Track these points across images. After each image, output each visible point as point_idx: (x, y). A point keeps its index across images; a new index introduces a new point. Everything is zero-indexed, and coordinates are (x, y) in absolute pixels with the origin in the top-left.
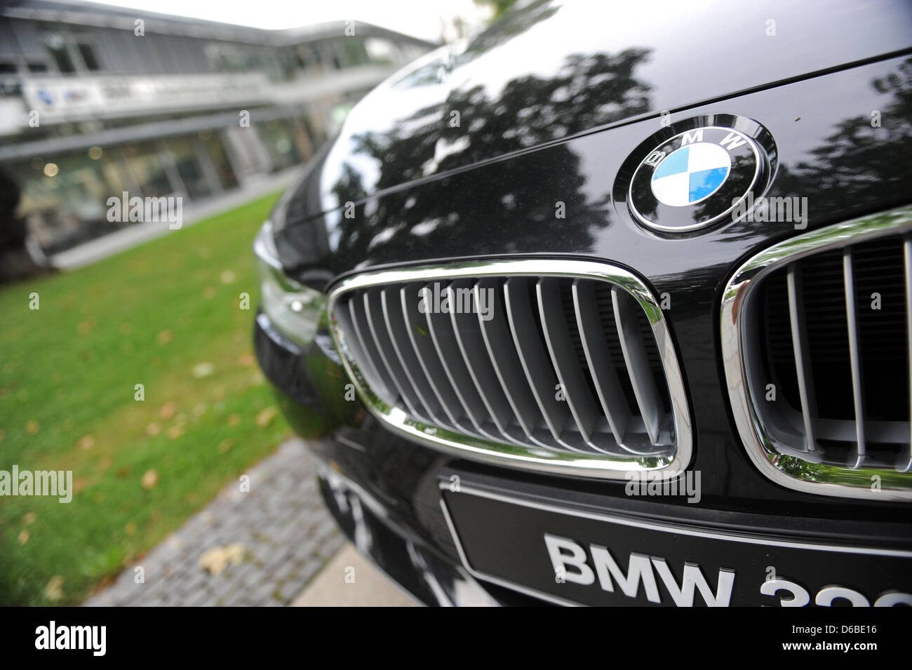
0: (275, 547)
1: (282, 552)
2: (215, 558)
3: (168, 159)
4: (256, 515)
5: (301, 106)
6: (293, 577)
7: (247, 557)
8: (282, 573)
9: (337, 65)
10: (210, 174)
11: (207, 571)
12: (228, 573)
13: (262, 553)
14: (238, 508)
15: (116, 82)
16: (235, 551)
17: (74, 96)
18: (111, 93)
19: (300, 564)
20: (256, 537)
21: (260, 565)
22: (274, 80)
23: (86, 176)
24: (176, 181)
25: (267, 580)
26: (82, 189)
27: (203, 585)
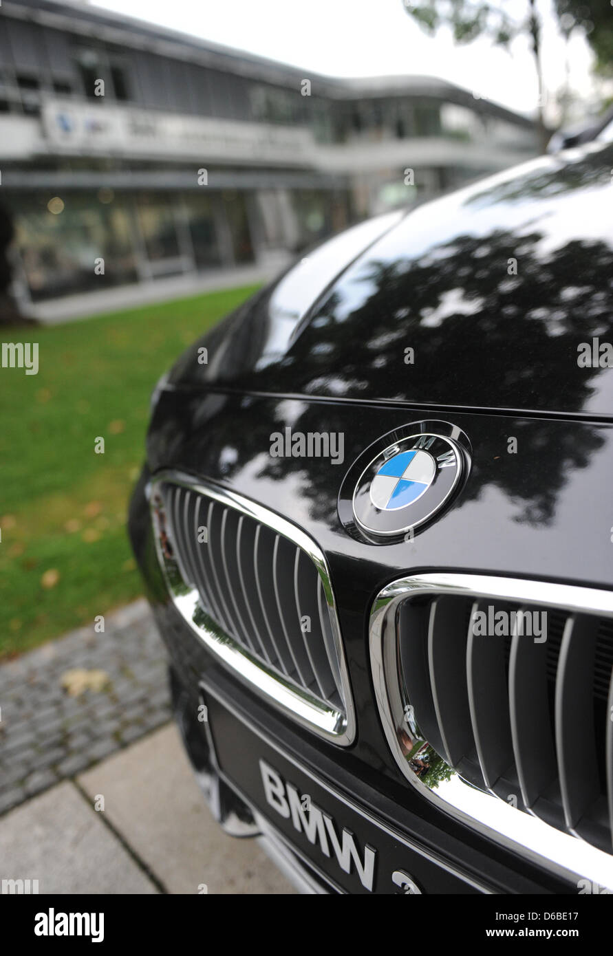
0: (135, 685)
1: (139, 693)
2: (77, 680)
3: (184, 215)
4: (130, 647)
5: (347, 178)
6: (139, 722)
7: (107, 688)
8: (131, 714)
9: (401, 132)
10: (225, 241)
11: (66, 690)
12: (84, 699)
13: (121, 688)
14: (117, 635)
15: (143, 118)
16: (97, 678)
17: (95, 128)
18: (136, 130)
19: (150, 711)
20: (123, 670)
21: (114, 700)
22: (320, 140)
23: (91, 218)
24: (185, 244)
25: (114, 716)
26: (85, 233)
27: (57, 703)
